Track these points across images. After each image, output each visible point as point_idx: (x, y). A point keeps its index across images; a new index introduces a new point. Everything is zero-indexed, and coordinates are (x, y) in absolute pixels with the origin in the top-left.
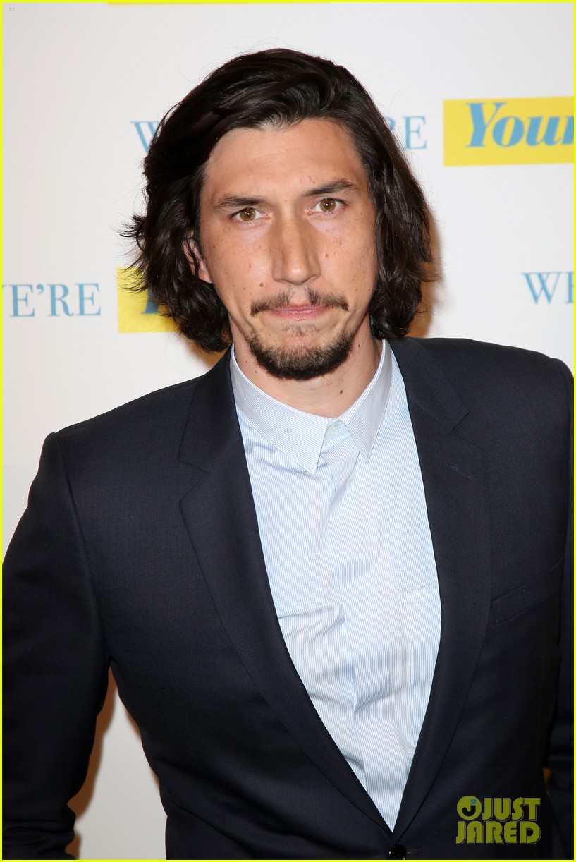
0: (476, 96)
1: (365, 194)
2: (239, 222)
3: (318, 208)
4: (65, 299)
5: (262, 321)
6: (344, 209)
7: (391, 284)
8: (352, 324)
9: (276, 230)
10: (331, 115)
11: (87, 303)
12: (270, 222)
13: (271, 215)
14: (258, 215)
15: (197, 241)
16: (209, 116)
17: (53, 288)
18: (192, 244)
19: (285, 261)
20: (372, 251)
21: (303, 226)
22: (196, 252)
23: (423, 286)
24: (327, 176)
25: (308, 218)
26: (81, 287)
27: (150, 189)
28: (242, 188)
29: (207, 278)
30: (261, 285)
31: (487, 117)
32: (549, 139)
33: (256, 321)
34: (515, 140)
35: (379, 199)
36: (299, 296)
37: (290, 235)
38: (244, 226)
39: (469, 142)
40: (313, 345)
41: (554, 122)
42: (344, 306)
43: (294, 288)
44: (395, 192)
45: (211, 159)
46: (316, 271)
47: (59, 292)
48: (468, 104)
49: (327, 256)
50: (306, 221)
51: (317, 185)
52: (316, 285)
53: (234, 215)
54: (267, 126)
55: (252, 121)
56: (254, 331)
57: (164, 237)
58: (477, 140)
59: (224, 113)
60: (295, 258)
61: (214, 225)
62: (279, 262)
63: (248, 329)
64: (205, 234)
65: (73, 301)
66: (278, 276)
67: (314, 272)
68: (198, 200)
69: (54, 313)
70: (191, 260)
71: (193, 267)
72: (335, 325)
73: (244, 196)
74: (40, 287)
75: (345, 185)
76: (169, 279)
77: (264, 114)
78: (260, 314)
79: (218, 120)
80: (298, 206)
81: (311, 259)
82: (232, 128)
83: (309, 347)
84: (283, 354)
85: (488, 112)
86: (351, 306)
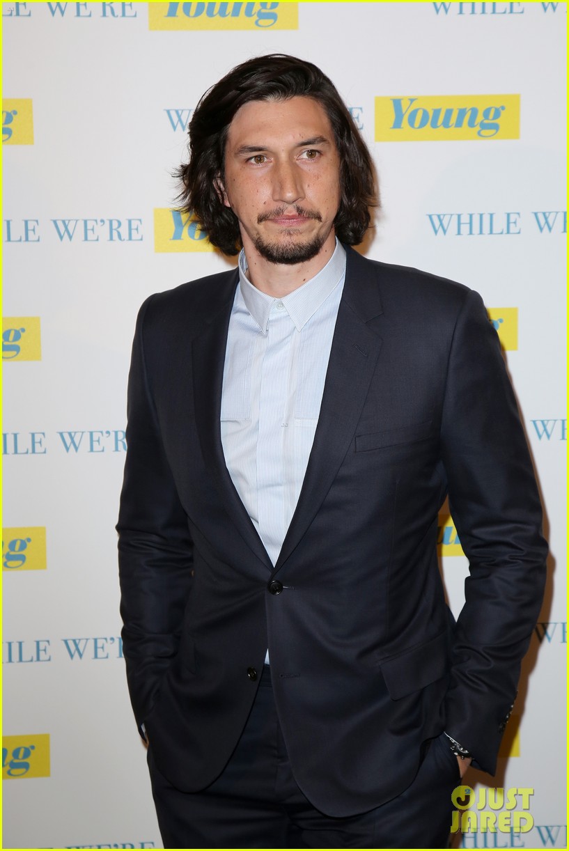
0: (397, 95)
1: (333, 147)
2: (252, 164)
3: (305, 156)
4: (119, 230)
5: (265, 228)
6: (320, 157)
7: (351, 207)
8: (323, 231)
9: (276, 168)
10: (312, 95)
11: (134, 232)
12: (271, 164)
13: (272, 159)
14: (266, 160)
15: (222, 178)
16: (232, 93)
17: (111, 222)
18: (219, 181)
19: (282, 188)
20: (337, 185)
21: (294, 167)
22: (222, 186)
23: (370, 209)
24: (310, 134)
25: (297, 162)
26: (130, 221)
27: (192, 144)
28: (253, 141)
29: (228, 204)
30: (264, 203)
31: (404, 109)
32: (446, 124)
33: (261, 227)
34: (423, 124)
35: (342, 152)
36: (291, 210)
37: (285, 171)
38: (255, 167)
39: (392, 126)
40: (298, 241)
41: (449, 112)
42: (319, 218)
43: (287, 205)
44: (352, 148)
45: (234, 122)
46: (302, 195)
47: (115, 225)
48: (391, 99)
49: (309, 186)
50: (296, 163)
51: (304, 140)
52: (301, 204)
53: (250, 158)
54: (271, 99)
55: (260, 96)
56: (258, 234)
57: (202, 176)
58: (397, 124)
59: (243, 90)
60: (289, 185)
61: (234, 165)
62: (278, 189)
63: (254, 233)
64: (228, 173)
65: (124, 231)
66: (277, 197)
67: (300, 195)
68: (224, 150)
69: (111, 239)
70: (218, 192)
71: (220, 196)
72: (312, 230)
73: (254, 146)
74: (102, 221)
75: (322, 140)
76: (206, 203)
77: (270, 91)
78: (263, 222)
79: (239, 95)
80: (291, 154)
81: (299, 188)
82: (249, 100)
83: (295, 243)
84: (278, 247)
85: (405, 105)
86: (323, 218)
